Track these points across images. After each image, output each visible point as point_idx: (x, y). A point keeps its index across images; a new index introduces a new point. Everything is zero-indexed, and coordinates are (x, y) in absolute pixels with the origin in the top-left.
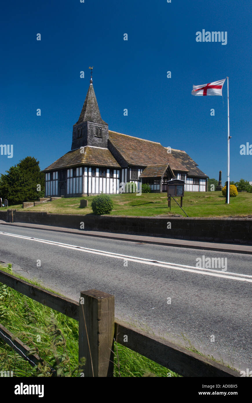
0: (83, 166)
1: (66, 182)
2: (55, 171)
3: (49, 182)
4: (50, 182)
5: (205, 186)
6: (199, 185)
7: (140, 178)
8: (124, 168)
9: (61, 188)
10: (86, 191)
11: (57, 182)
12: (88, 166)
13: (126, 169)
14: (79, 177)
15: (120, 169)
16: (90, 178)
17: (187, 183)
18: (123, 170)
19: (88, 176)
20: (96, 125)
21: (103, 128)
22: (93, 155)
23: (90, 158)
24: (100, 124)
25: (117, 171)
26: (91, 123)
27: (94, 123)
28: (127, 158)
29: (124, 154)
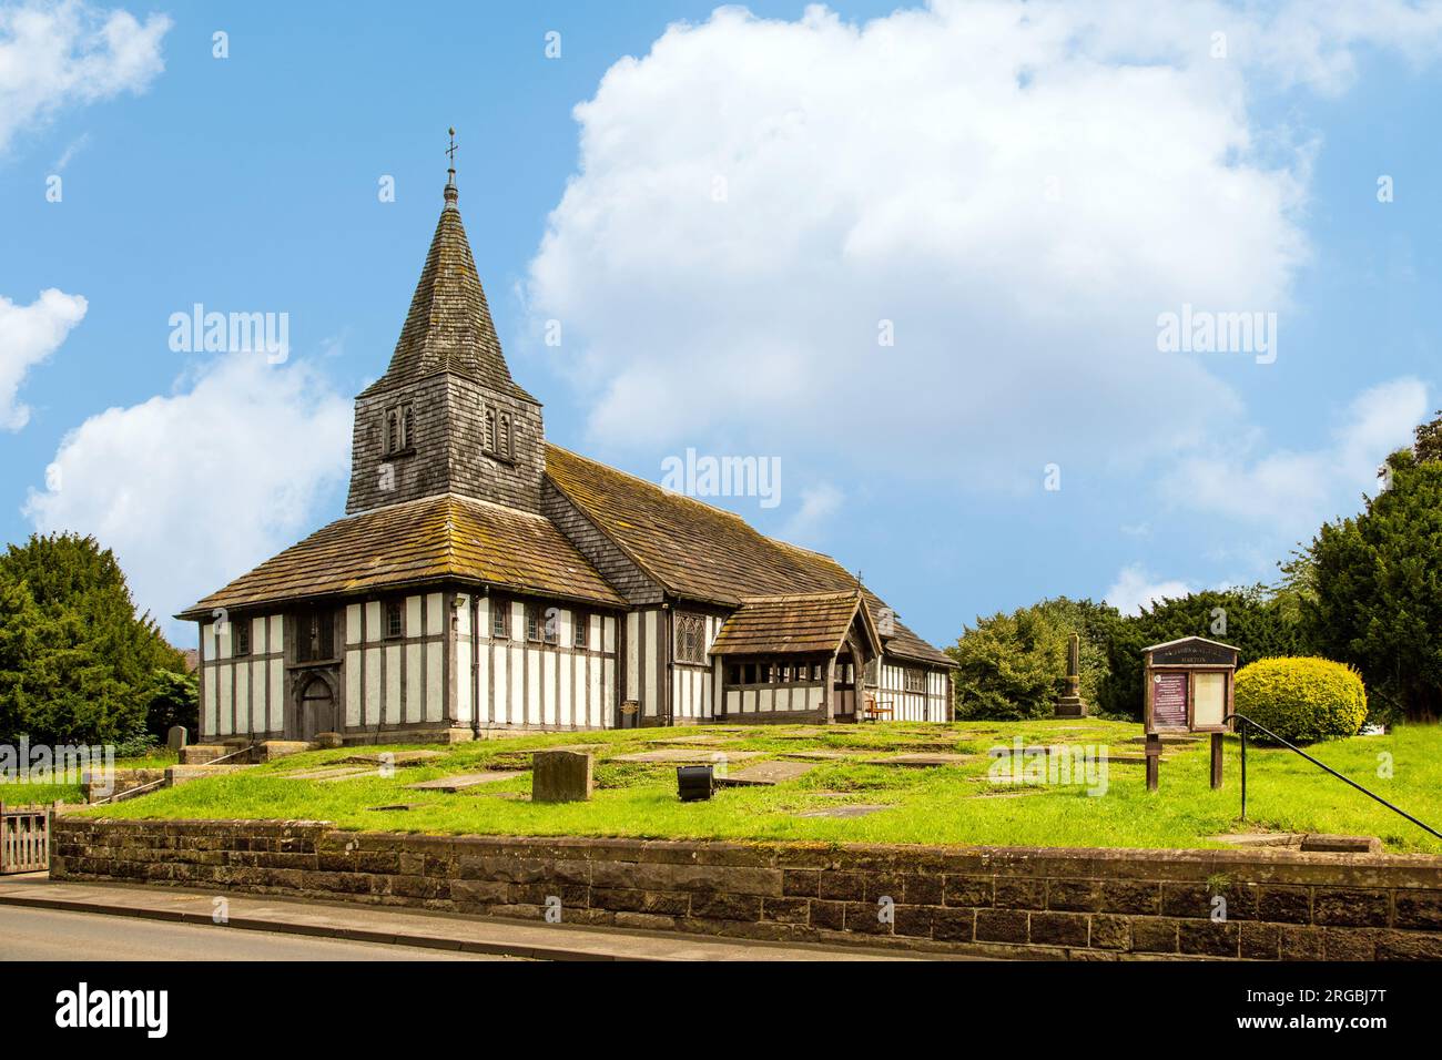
0: (450, 587)
1: (339, 667)
2: (266, 610)
3: (226, 670)
4: (234, 670)
5: (943, 702)
6: (926, 696)
7: (713, 657)
8: (643, 608)
9: (302, 699)
10: (463, 713)
11: (278, 666)
12: (476, 590)
13: (654, 613)
14: (424, 639)
15: (619, 614)
16: (483, 650)
17: (885, 687)
18: (633, 619)
19: (475, 640)
20: (488, 401)
21: (519, 418)
22: (486, 540)
23: (479, 551)
24: (504, 398)
25: (606, 620)
26: (467, 385)
27: (478, 389)
28: (650, 560)
29: (634, 546)
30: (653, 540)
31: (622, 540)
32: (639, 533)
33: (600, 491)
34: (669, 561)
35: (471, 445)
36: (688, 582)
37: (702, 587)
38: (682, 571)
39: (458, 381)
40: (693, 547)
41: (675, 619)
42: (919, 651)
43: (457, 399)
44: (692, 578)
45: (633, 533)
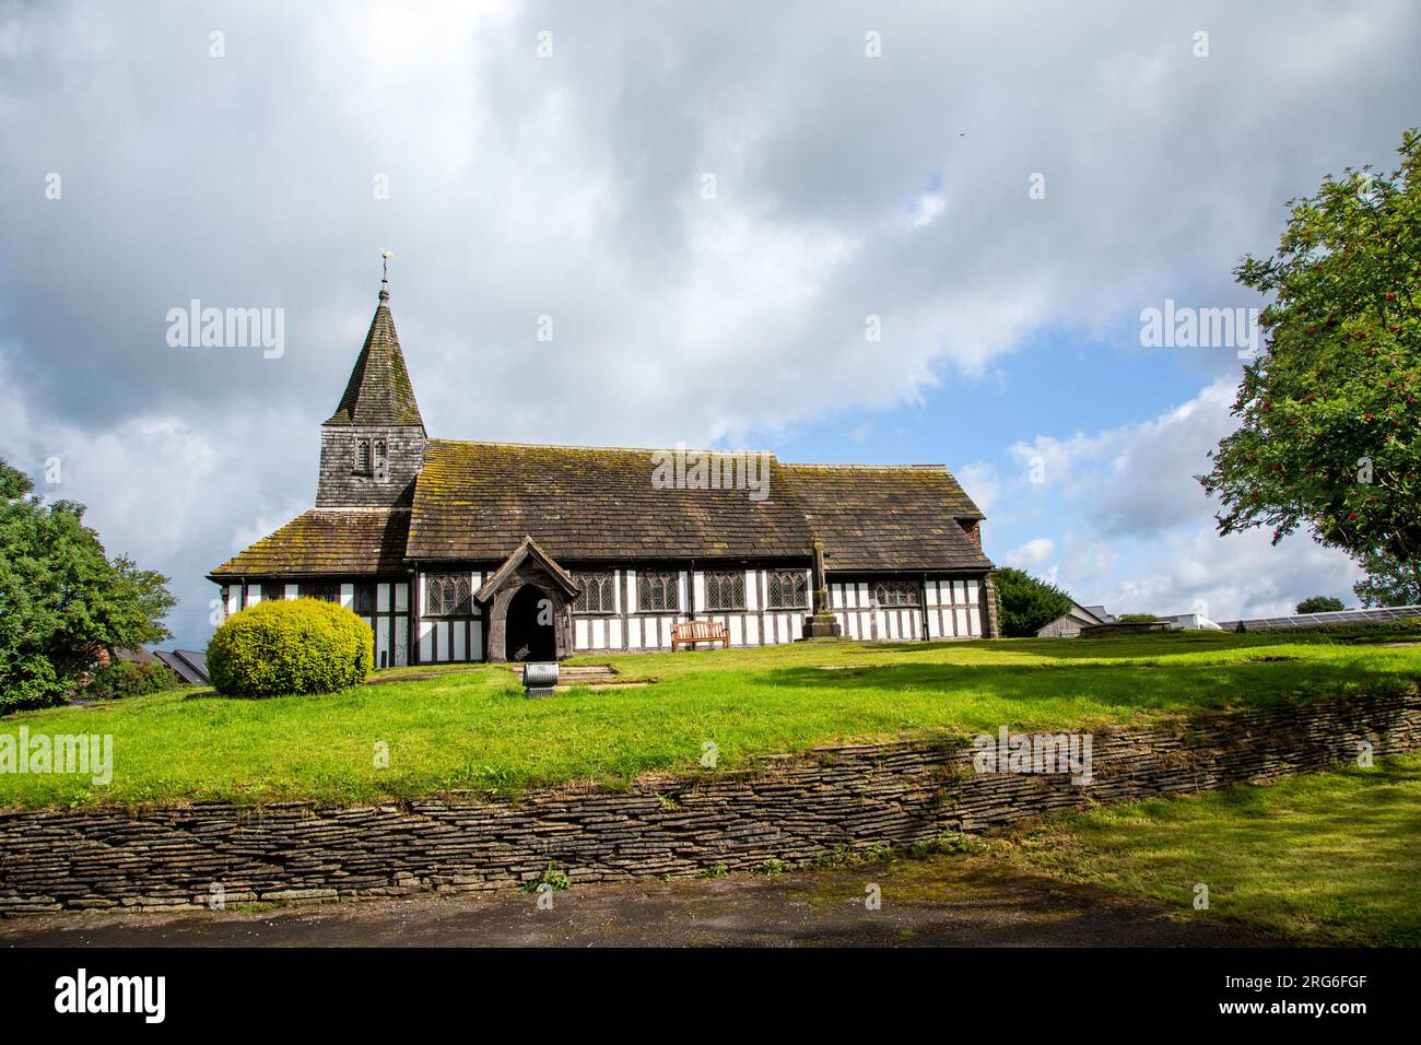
6: (923, 609)
20: (362, 435)
21: (396, 440)
22: (298, 540)
23: (272, 551)
24: (379, 429)
25: (397, 585)
26: (340, 429)
27: (350, 430)
28: (432, 534)
29: (434, 522)
30: (486, 512)
31: (420, 521)
32: (472, 508)
33: (492, 475)
34: (468, 529)
35: (341, 469)
36: (456, 547)
37: (474, 547)
38: (473, 535)
39: (333, 429)
40: (549, 507)
41: (423, 580)
42: (919, 560)
43: (330, 441)
44: (476, 541)
45: (460, 509)
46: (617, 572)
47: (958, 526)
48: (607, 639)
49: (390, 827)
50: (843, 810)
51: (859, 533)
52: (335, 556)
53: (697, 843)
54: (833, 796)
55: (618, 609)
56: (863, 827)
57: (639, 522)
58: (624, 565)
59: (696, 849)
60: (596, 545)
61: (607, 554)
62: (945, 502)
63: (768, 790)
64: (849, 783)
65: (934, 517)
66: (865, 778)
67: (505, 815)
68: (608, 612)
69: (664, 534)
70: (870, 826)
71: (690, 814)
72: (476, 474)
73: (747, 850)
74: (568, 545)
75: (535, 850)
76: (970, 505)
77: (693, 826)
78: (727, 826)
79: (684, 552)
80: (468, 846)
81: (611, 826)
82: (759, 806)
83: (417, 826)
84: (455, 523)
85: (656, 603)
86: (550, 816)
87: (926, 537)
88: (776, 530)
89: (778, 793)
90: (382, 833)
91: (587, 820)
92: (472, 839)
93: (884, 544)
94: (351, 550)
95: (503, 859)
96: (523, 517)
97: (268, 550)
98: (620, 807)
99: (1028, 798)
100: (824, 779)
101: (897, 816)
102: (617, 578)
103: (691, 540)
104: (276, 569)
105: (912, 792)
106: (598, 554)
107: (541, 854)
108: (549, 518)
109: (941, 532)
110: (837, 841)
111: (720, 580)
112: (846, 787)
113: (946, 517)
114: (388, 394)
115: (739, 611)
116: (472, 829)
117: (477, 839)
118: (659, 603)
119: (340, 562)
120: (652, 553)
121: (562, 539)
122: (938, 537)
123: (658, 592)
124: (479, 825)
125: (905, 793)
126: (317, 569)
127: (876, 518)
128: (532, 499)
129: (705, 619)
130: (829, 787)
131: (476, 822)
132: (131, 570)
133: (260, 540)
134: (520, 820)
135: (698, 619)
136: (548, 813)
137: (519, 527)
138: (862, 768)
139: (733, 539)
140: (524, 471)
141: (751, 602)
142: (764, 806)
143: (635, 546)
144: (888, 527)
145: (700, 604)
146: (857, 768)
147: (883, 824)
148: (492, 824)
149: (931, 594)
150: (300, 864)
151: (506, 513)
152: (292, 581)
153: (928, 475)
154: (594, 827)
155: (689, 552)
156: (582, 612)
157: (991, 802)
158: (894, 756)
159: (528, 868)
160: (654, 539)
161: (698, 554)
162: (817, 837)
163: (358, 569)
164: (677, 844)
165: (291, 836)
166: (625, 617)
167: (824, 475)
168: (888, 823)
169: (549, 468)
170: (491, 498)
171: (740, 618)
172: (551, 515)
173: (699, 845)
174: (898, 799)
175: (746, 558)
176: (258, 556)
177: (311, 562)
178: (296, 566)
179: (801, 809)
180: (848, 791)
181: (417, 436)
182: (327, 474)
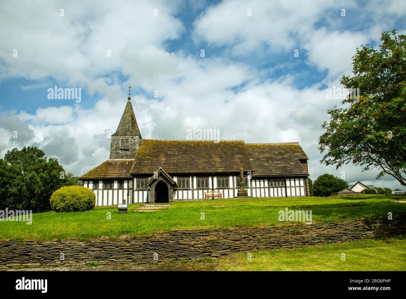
6: (285, 187)
17: (254, 187)
20: (122, 139)
21: (131, 140)
22: (103, 168)
23: (96, 172)
24: (127, 137)
25: (129, 181)
26: (116, 137)
27: (119, 137)
28: (139, 166)
29: (140, 163)
30: (155, 160)
31: (136, 163)
32: (151, 159)
33: (158, 149)
34: (149, 165)
35: (116, 148)
36: (145, 170)
37: (150, 170)
38: (150, 167)
39: (114, 137)
40: (173, 158)
41: (135, 179)
42: (284, 172)
43: (113, 140)
44: (151, 168)
45: (148, 159)
46: (191, 177)
47: (299, 162)
48: (188, 196)
49: (55, 248)
50: (176, 248)
51: (267, 164)
52: (113, 173)
53: (133, 255)
54: (173, 244)
55: (191, 188)
56: (181, 253)
57: (199, 162)
58: (193, 175)
59: (133, 257)
60: (185, 169)
61: (187, 171)
62: (296, 154)
63: (154, 242)
64: (178, 241)
65: (292, 159)
66: (183, 239)
67: (84, 245)
68: (188, 188)
69: (205, 165)
70: (183, 253)
71: (132, 247)
72: (154, 149)
73: (147, 258)
74: (177, 169)
75: (90, 255)
76: (305, 155)
77: (132, 251)
78: (142, 251)
79: (211, 171)
80: (73, 253)
81: (110, 249)
82: (151, 246)
83: (61, 247)
84: (146, 163)
85: (202, 186)
86: (95, 246)
87: (288, 165)
88: (240, 164)
89: (157, 243)
90: (52, 249)
91: (104, 248)
92: (75, 252)
93: (274, 168)
94: (117, 171)
95: (82, 257)
96: (165, 161)
97: (95, 171)
98: (114, 244)
99: (234, 248)
100: (171, 239)
101: (192, 251)
102: (191, 178)
103: (213, 167)
104: (97, 177)
105: (197, 244)
106: (185, 172)
107: (92, 256)
108: (173, 161)
109: (293, 163)
110: (172, 257)
111: (221, 179)
112: (177, 242)
113: (296, 159)
114: (129, 127)
115: (227, 188)
116: (75, 249)
117: (76, 251)
118: (203, 186)
119: (114, 175)
120: (201, 171)
121: (175, 167)
122: (292, 165)
123: (203, 182)
124: (77, 248)
125: (195, 244)
126: (108, 176)
127: (273, 159)
128: (169, 156)
129: (217, 191)
130: (172, 242)
131: (76, 247)
132: (72, 176)
133: (93, 169)
134: (87, 247)
135: (215, 191)
136: (95, 245)
137: (164, 164)
138: (183, 236)
139: (226, 167)
140: (168, 147)
141: (231, 185)
142: (153, 246)
143: (196, 169)
144: (276, 162)
145: (215, 186)
146: (181, 236)
147: (187, 253)
148: (80, 248)
149: (288, 183)
150: (32, 257)
151: (160, 160)
152: (101, 180)
153: (292, 146)
154: (106, 250)
155: (212, 171)
156: (180, 188)
157: (222, 248)
158: (193, 233)
159: (88, 260)
160: (202, 167)
161: (214, 171)
162: (167, 256)
163: (118, 176)
164: (128, 255)
165: (31, 249)
166: (193, 190)
167: (259, 146)
168: (188, 253)
169: (175, 147)
170: (157, 156)
171: (227, 190)
172: (173, 160)
173: (134, 256)
174: (193, 246)
175: (229, 172)
176: (92, 173)
177: (106, 174)
178: (102, 176)
179: (163, 247)
180: (177, 243)
181: (137, 138)
182: (113, 150)
